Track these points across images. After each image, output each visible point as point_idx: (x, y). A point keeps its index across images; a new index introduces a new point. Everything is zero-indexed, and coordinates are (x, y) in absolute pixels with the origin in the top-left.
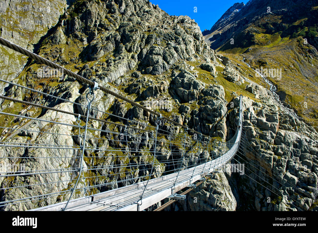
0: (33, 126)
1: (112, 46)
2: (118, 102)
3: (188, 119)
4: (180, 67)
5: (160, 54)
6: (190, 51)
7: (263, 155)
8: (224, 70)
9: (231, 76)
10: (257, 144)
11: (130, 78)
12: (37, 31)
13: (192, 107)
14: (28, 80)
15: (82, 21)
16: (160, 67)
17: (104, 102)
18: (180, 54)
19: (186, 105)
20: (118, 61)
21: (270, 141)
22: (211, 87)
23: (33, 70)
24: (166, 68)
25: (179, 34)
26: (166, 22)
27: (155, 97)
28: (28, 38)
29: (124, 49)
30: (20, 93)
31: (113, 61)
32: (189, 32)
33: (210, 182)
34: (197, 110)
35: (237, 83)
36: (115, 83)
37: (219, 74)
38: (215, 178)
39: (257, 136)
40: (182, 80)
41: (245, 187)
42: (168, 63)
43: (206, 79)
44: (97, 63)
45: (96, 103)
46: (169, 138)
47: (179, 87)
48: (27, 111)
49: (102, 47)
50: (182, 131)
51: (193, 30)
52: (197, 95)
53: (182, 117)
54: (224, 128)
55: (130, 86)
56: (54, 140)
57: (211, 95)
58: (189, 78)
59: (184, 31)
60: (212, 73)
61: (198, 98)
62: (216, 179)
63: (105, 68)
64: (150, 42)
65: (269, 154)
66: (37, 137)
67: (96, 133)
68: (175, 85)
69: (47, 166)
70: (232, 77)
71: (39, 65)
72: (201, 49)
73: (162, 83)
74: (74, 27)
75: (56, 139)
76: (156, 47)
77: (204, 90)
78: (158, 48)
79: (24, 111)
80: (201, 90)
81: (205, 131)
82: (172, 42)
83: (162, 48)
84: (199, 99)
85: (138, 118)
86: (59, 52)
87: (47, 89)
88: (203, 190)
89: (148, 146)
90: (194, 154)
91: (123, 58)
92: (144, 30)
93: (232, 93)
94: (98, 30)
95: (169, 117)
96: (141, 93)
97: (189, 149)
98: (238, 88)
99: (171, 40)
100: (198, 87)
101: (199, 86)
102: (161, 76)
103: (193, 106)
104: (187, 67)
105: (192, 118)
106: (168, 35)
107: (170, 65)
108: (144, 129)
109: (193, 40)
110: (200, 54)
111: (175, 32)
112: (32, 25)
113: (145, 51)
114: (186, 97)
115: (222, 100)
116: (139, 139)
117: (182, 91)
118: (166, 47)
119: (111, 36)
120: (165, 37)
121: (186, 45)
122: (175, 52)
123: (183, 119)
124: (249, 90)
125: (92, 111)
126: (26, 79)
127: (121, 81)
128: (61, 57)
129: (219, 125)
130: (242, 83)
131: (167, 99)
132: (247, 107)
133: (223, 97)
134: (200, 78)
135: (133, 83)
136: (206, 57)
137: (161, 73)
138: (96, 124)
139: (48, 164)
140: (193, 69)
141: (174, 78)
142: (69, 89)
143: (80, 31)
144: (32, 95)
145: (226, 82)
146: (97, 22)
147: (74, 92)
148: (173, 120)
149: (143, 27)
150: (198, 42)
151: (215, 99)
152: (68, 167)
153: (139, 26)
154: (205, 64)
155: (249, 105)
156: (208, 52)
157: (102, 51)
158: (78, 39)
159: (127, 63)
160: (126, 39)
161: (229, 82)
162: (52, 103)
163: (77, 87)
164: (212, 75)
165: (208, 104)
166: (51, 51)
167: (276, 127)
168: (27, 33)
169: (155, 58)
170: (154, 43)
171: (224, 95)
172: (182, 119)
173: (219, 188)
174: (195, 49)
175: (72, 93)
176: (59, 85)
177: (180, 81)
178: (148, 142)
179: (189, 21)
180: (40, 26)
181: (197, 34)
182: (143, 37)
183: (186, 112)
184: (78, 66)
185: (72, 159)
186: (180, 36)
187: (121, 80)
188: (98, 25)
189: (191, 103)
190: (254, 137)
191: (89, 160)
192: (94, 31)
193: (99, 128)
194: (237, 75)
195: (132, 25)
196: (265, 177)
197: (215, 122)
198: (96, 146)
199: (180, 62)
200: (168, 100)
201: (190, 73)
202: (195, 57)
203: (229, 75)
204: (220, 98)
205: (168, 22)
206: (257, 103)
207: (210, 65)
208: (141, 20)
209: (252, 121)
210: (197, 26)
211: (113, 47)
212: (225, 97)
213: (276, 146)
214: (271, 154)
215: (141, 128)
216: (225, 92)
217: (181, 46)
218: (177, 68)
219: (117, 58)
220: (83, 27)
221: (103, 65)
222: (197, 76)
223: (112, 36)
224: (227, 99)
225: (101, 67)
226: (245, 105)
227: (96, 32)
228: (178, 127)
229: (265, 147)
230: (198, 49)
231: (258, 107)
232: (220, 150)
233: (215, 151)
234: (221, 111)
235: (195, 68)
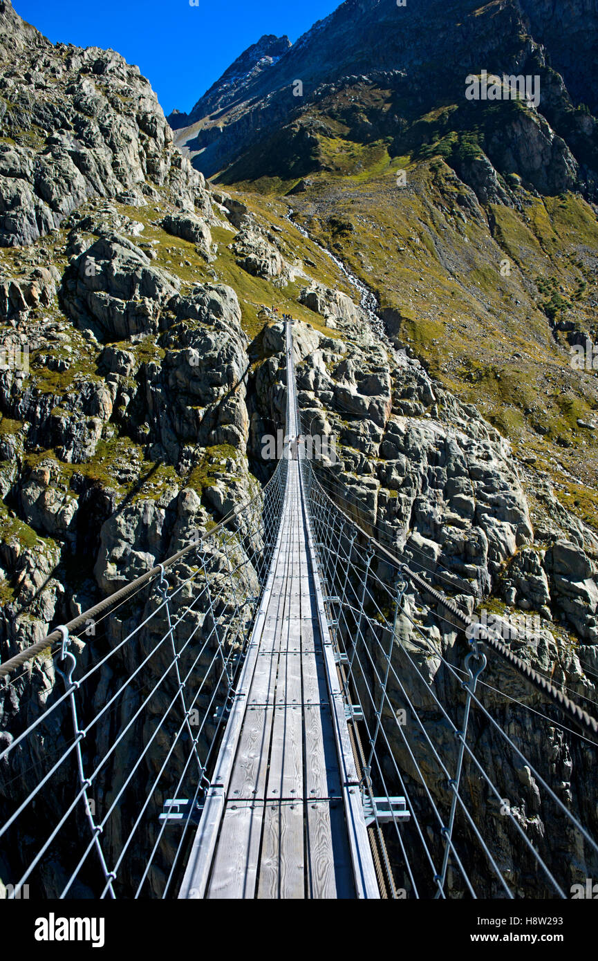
3: (130, 392)
4: (96, 223)
5: (23, 175)
6: (127, 170)
7: (352, 489)
8: (237, 239)
9: (258, 258)
13: (142, 354)
16: (26, 221)
18: (93, 179)
19: (119, 347)
21: (370, 450)
22: (197, 291)
24: (46, 224)
25: (89, 108)
26: (41, 63)
27: (13, 322)
32: (122, 107)
33: (206, 581)
34: (156, 362)
35: (275, 280)
37: (223, 250)
38: (221, 567)
39: (335, 437)
40: (102, 266)
42: (54, 207)
43: (182, 265)
46: (69, 456)
47: (97, 291)
50: (111, 433)
51: (136, 103)
52: (156, 316)
53: (111, 387)
54: (241, 417)
57: (198, 316)
58: (128, 261)
59: (105, 102)
60: (200, 246)
61: (158, 324)
62: (223, 571)
65: (368, 485)
68: (82, 281)
70: (261, 262)
72: (164, 167)
73: (37, 274)
76: (8, 150)
77: (178, 300)
78: (17, 151)
80: (168, 299)
81: (186, 428)
82: (64, 137)
83: (29, 154)
84: (161, 329)
88: (188, 608)
90: (153, 502)
93: (262, 312)
95: (67, 389)
97: (136, 489)
98: (278, 297)
99: (62, 127)
100: (157, 289)
101: (160, 287)
102: (32, 250)
103: (144, 352)
104: (118, 223)
105: (143, 390)
106: (52, 108)
107: (60, 215)
109: (137, 136)
110: (161, 184)
111: (74, 100)
114: (119, 323)
115: (232, 331)
117: (106, 301)
118: (45, 153)
120: (41, 117)
121: (115, 151)
122: (77, 170)
123: (112, 392)
124: (310, 302)
129: (226, 409)
130: (289, 283)
131: (57, 328)
132: (306, 353)
133: (237, 323)
134: (162, 261)
136: (180, 194)
137: (30, 242)
140: (140, 232)
141: (76, 257)
145: (242, 277)
148: (80, 396)
150: (152, 143)
151: (212, 327)
154: (179, 218)
155: (310, 346)
156: (185, 178)
161: (252, 277)
164: (200, 253)
165: (191, 345)
167: (384, 408)
169: (8, 186)
170: (1, 134)
171: (240, 316)
172: (109, 392)
173: (232, 597)
174: (145, 165)
179: (121, 70)
181: (150, 116)
183: (123, 371)
186: (91, 116)
189: (136, 343)
194: (273, 257)
197: (214, 400)
199: (95, 204)
200: (58, 331)
201: (131, 244)
202: (144, 192)
203: (252, 256)
204: (226, 326)
205: (47, 64)
206: (334, 340)
207: (192, 221)
209: (320, 395)
210: (148, 91)
212: (242, 321)
213: (385, 463)
214: (372, 487)
216: (242, 308)
217: (99, 150)
218: (86, 224)
222: (154, 254)
226: (300, 345)
228: (97, 421)
229: (355, 466)
230: (153, 166)
231: (335, 353)
232: (232, 485)
233: (217, 489)
234: (230, 367)
235: (146, 227)
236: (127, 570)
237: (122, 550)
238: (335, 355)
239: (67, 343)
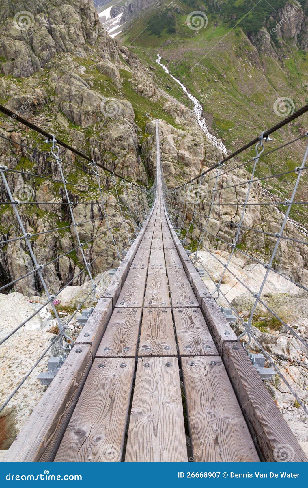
5: (23, 40)
6: (76, 38)
8: (132, 76)
16: (27, 64)
18: (59, 42)
19: (77, 130)
34: (94, 138)
35: (151, 99)
37: (125, 82)
39: (177, 176)
40: (67, 89)
42: (40, 57)
43: (106, 90)
46: (56, 179)
47: (65, 102)
50: (75, 170)
52: (94, 115)
54: (135, 165)
58: (79, 87)
60: (114, 80)
61: (94, 119)
68: (57, 96)
70: (144, 89)
72: (94, 35)
73: (36, 92)
82: (42, 18)
84: (97, 122)
93: (144, 115)
102: (31, 79)
103: (89, 133)
104: (73, 66)
109: (80, 18)
110: (93, 45)
115: (130, 124)
117: (69, 107)
121: (69, 26)
122: (51, 37)
124: (168, 111)
130: (158, 100)
132: (165, 136)
133: (132, 120)
134: (96, 88)
136: (103, 51)
140: (85, 72)
150: (88, 22)
151: (121, 122)
154: (103, 65)
155: (167, 133)
164: (114, 83)
167: (200, 163)
169: (16, 45)
170: (9, 15)
174: (85, 34)
183: (79, 141)
189: (84, 128)
190: (173, 176)
194: (150, 87)
197: (121, 156)
199: (61, 56)
201: (81, 78)
202: (85, 49)
203: (140, 86)
204: (128, 121)
206: (178, 130)
207: (110, 67)
209: (171, 156)
212: (135, 119)
215: (9, 166)
216: (135, 113)
217: (61, 26)
218: (57, 67)
222: (92, 84)
224: (138, 123)
226: (162, 132)
230: (89, 35)
232: (130, 194)
233: (123, 196)
234: (129, 141)
235: (87, 69)
238: (179, 137)
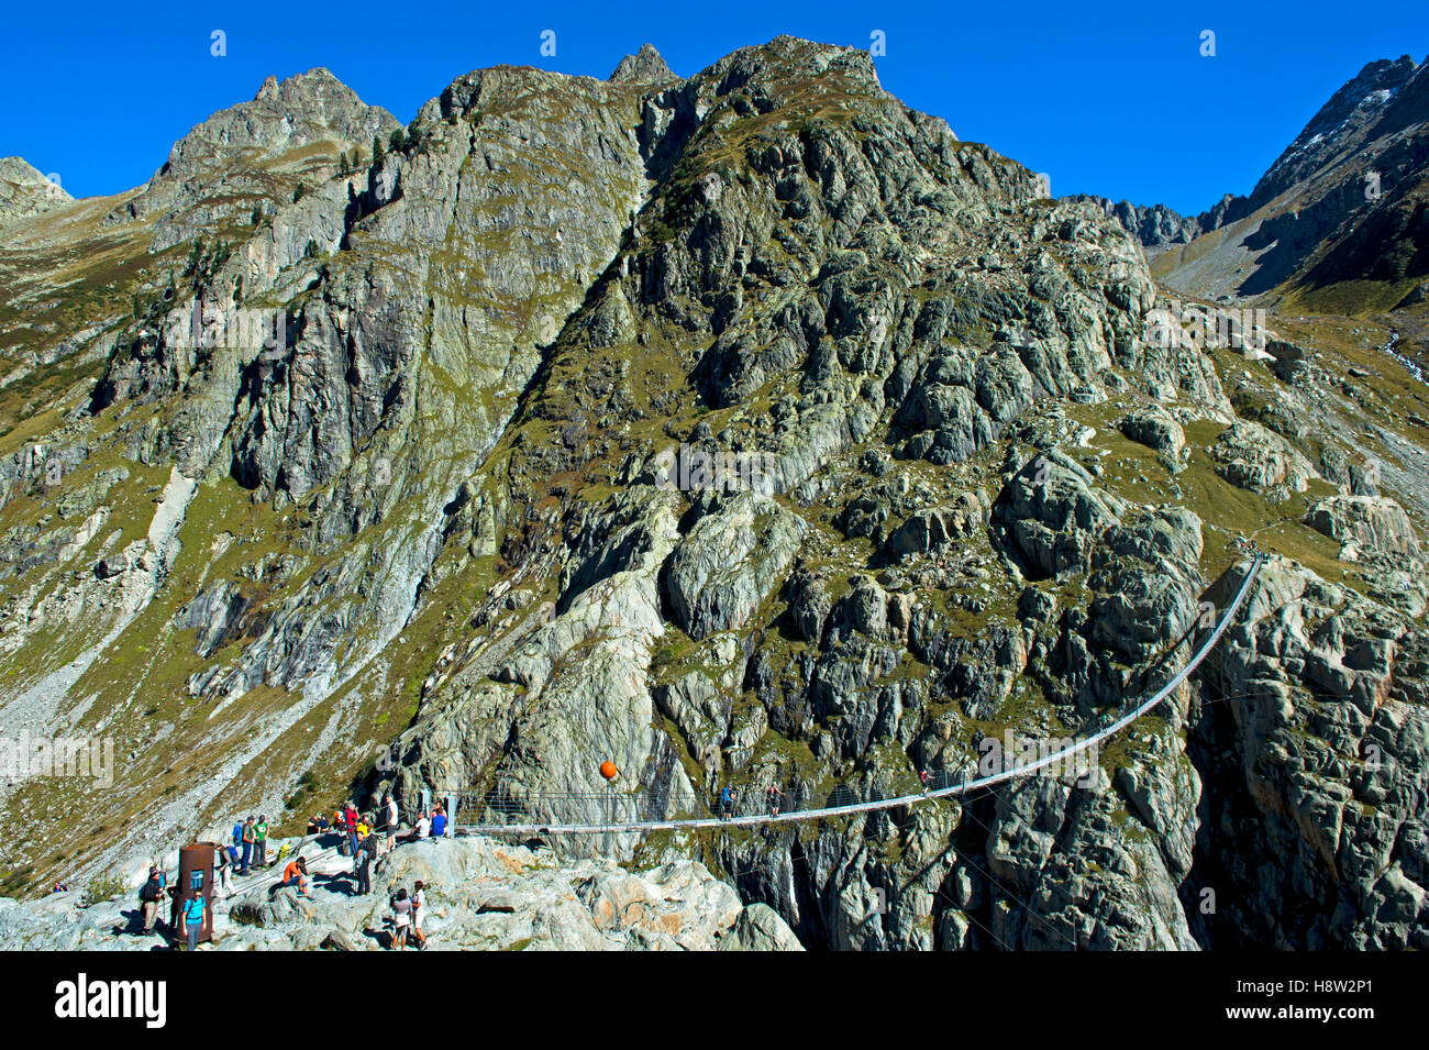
0: (531, 652)
1: (793, 349)
2: (804, 571)
3: (1048, 643)
4: (1038, 433)
5: (963, 382)
6: (1086, 360)
7: (1308, 796)
9: (1246, 465)
10: (1291, 751)
11: (854, 474)
12: (541, 297)
13: (1066, 598)
14: (513, 479)
15: (693, 256)
16: (962, 435)
17: (757, 570)
18: (1042, 375)
19: (1042, 587)
20: (811, 410)
21: (1344, 746)
22: (1145, 519)
23: (529, 443)
24: (984, 436)
25: (1045, 291)
26: (999, 238)
27: (933, 555)
28: (514, 323)
29: (834, 360)
30: (491, 523)
31: (793, 410)
32: (1087, 280)
33: (1100, 881)
34: (1081, 610)
35: (1269, 493)
36: (798, 495)
37: (1198, 456)
38: (1120, 868)
39: (1297, 723)
40: (1034, 490)
41: (1240, 914)
42: (994, 415)
43: (1134, 481)
44: (739, 415)
45: (730, 574)
46: (973, 711)
47: (1024, 518)
48: (511, 589)
49: (757, 354)
50: (1022, 689)
51: (1106, 270)
52: (1088, 550)
53: (1026, 635)
55: (850, 508)
56: (593, 699)
57: (1138, 552)
58: (1063, 483)
59: (1065, 277)
60: (1165, 454)
61: (1090, 561)
62: (1123, 873)
63: (765, 437)
64: (930, 330)
65: (1331, 794)
66: (544, 689)
67: (727, 680)
68: (1012, 507)
69: (573, 785)
70: (1250, 469)
71: (548, 423)
72: (1137, 345)
73: (962, 500)
74: (662, 281)
75: (600, 698)
76: (951, 353)
77: (1116, 532)
78: (959, 354)
79: (503, 587)
80: (1104, 530)
81: (1108, 690)
82: (1013, 329)
83: (972, 356)
84: (1093, 567)
85: (865, 630)
86: (613, 374)
87: (573, 512)
88: (1076, 908)
89: (899, 736)
91: (830, 400)
92: (909, 284)
93: (1233, 543)
94: (747, 285)
95: (979, 634)
96: (885, 537)
98: (1269, 517)
99: (1013, 317)
100: (1093, 518)
101: (1096, 515)
102: (964, 469)
103: (1068, 595)
104: (1064, 430)
105: (1063, 640)
106: (1002, 297)
107: (999, 424)
108: (888, 673)
109: (1103, 312)
110: (1131, 368)
111: (1029, 282)
112: (526, 276)
113: (909, 369)
114: (1045, 559)
115: (1176, 574)
116: (868, 708)
117: (1033, 531)
118: (989, 352)
119: (788, 313)
120: (990, 308)
121: (1071, 338)
122: (1024, 370)
123: (1026, 641)
124: (1320, 524)
125: (716, 603)
126: (509, 473)
127: (821, 489)
128: (619, 395)
129: (1157, 674)
130: (1294, 494)
131: (977, 562)
132: (1278, 603)
133: (1191, 560)
134: (1110, 478)
135: (862, 496)
136: (1158, 378)
137: (965, 457)
138: (727, 650)
139: (574, 777)
140: (1090, 441)
141: (1010, 476)
142: (644, 517)
143: (684, 293)
144: (526, 530)
145: (1219, 490)
146: (741, 257)
147: (660, 528)
148: (992, 643)
149: (908, 270)
150: (1123, 320)
151: (1152, 568)
152: (637, 791)
153: (892, 269)
154: (1140, 419)
155: (1287, 595)
156: (1166, 355)
157: (758, 371)
158: (677, 324)
159: (843, 418)
160: (844, 319)
161: (1235, 490)
162: (589, 560)
163: (669, 510)
164: (1162, 463)
165: (1123, 589)
166: (586, 370)
167: (1375, 689)
168: (511, 307)
169: (945, 395)
170: (946, 334)
171: (1199, 551)
172: (1023, 641)
173: (1131, 907)
174: (1112, 346)
175: (652, 533)
176: (612, 497)
177: (1030, 492)
178: (900, 723)
179: (1092, 229)
180: (550, 277)
181: (1121, 285)
182: (907, 313)
183: (1041, 617)
184: (676, 427)
185: (649, 767)
186: (1046, 299)
187: (820, 484)
188: (749, 266)
189: (1061, 583)
190: (1287, 726)
191: (701, 772)
192: (733, 289)
193: (736, 661)
194: (1270, 461)
195: (866, 261)
196: (1314, 882)
197: (1142, 659)
198: (724, 727)
199: (1041, 407)
200: (978, 565)
201: (1071, 462)
202: (1106, 384)
203: (1238, 462)
204: (1171, 566)
205: (1006, 238)
206: (1325, 587)
207: (1157, 421)
208: (904, 239)
209: (1286, 663)
210: (1126, 248)
211: (798, 350)
212: (1202, 556)
214: (1337, 797)
215: (878, 669)
216: (1205, 537)
217: (1051, 341)
218: (1027, 434)
219: (808, 396)
220: (694, 278)
221: (758, 423)
222: (1100, 470)
223: (793, 312)
224: (1210, 566)
225: (753, 431)
226: (1269, 594)
227: (740, 293)
228: (1008, 673)
229: (1320, 764)
230: (1122, 347)
231: (1323, 604)
232: (1151, 769)
233: (1131, 772)
234: (1166, 620)
235: (1099, 432)
236: (1018, 851)
237: (1015, 828)
238: (1320, 608)
239: (985, 581)
